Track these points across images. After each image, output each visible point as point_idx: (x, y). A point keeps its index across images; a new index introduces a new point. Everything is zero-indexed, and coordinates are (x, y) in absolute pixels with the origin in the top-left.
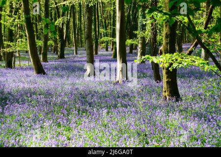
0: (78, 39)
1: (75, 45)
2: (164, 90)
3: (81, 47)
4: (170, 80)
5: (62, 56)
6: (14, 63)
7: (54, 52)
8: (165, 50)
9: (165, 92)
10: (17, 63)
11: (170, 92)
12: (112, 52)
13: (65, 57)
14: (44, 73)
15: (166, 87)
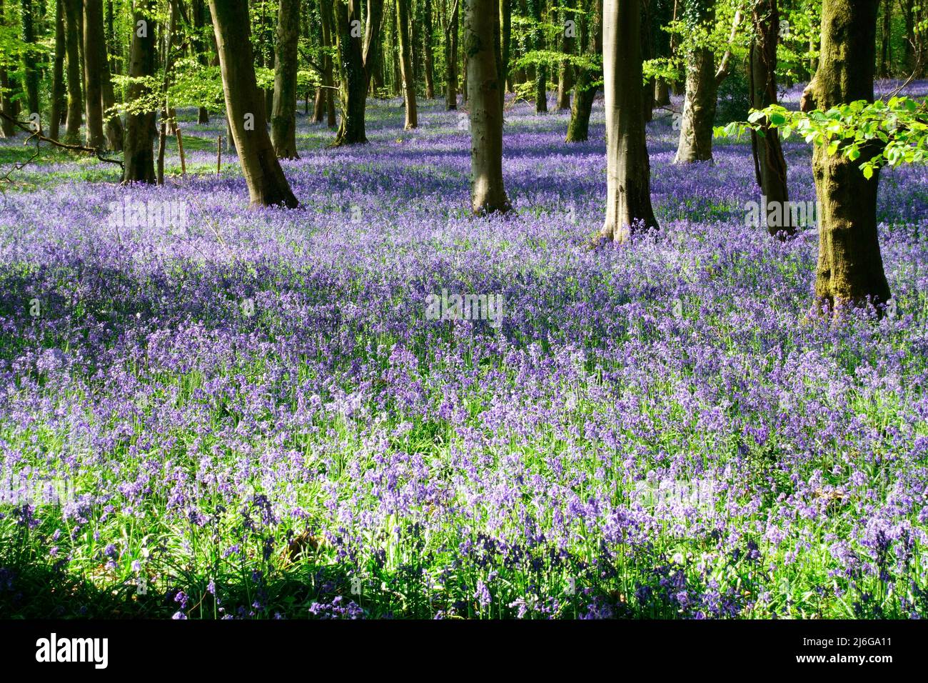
0: (418, 61)
1: (409, 88)
2: (820, 267)
3: (432, 95)
4: (849, 225)
5: (355, 134)
6: (161, 162)
7: (320, 118)
8: (827, 96)
9: (827, 275)
10: (171, 162)
11: (849, 277)
12: (567, 118)
13: (368, 135)
14: (293, 203)
15: (831, 258)
